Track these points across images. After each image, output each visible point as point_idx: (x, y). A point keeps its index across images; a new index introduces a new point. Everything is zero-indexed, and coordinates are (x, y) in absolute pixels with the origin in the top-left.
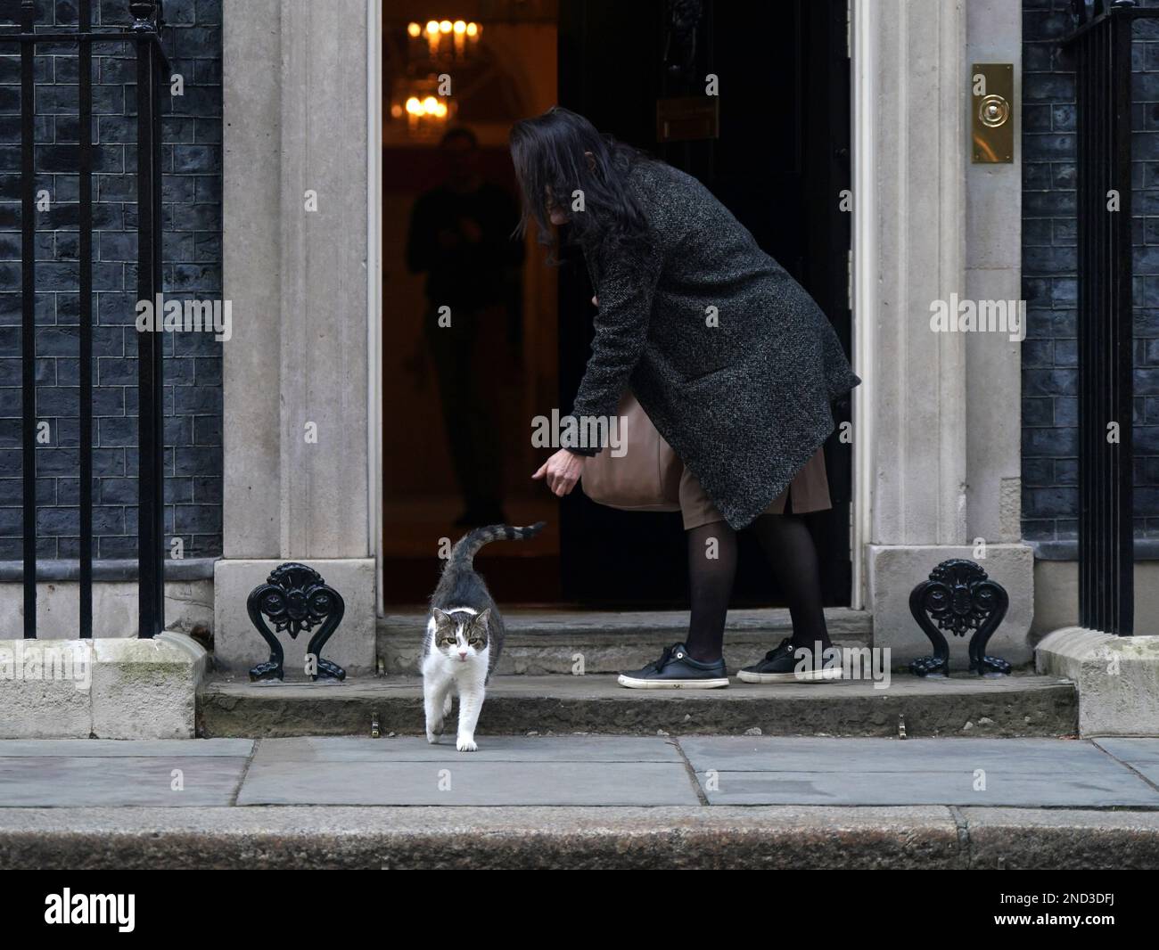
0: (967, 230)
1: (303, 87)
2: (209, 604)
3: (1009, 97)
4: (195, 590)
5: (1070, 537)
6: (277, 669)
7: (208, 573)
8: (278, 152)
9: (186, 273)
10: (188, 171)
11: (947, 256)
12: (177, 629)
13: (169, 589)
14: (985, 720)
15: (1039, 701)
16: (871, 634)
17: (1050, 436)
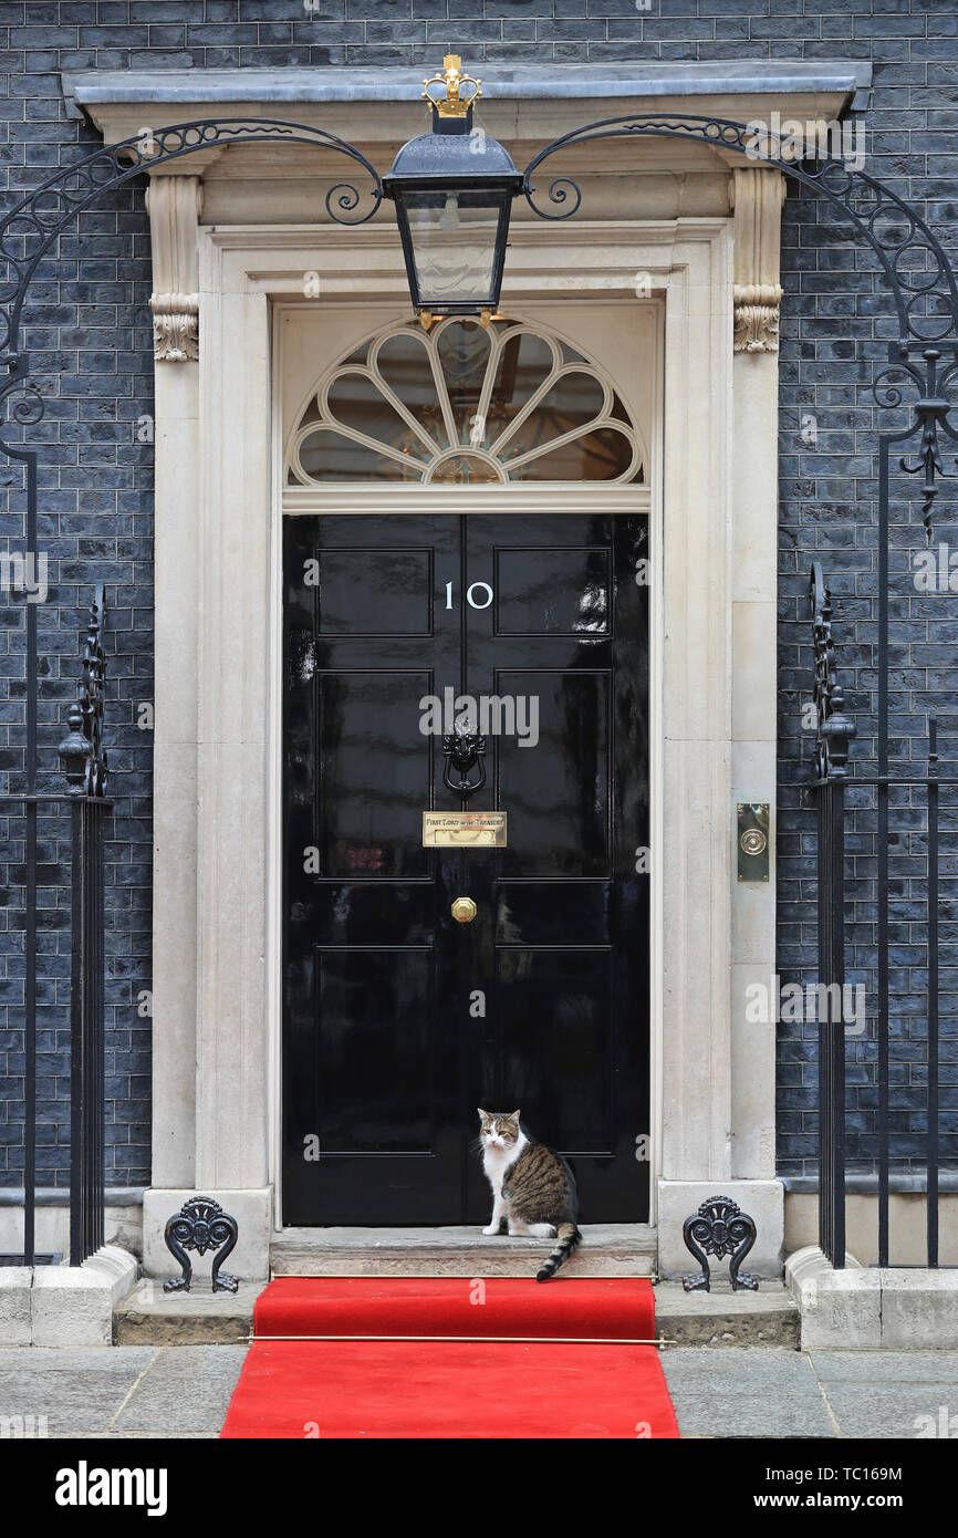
0: (732, 933)
1: (214, 821)
2: (140, 1224)
3: (766, 832)
4: (130, 1213)
5: (815, 1174)
6: (186, 1282)
7: (139, 1201)
8: (195, 871)
9: (126, 964)
10: (126, 885)
11: (716, 955)
12: (115, 1243)
13: (108, 1212)
14: (727, 1335)
15: (770, 1321)
16: (657, 1251)
17: (799, 1094)
